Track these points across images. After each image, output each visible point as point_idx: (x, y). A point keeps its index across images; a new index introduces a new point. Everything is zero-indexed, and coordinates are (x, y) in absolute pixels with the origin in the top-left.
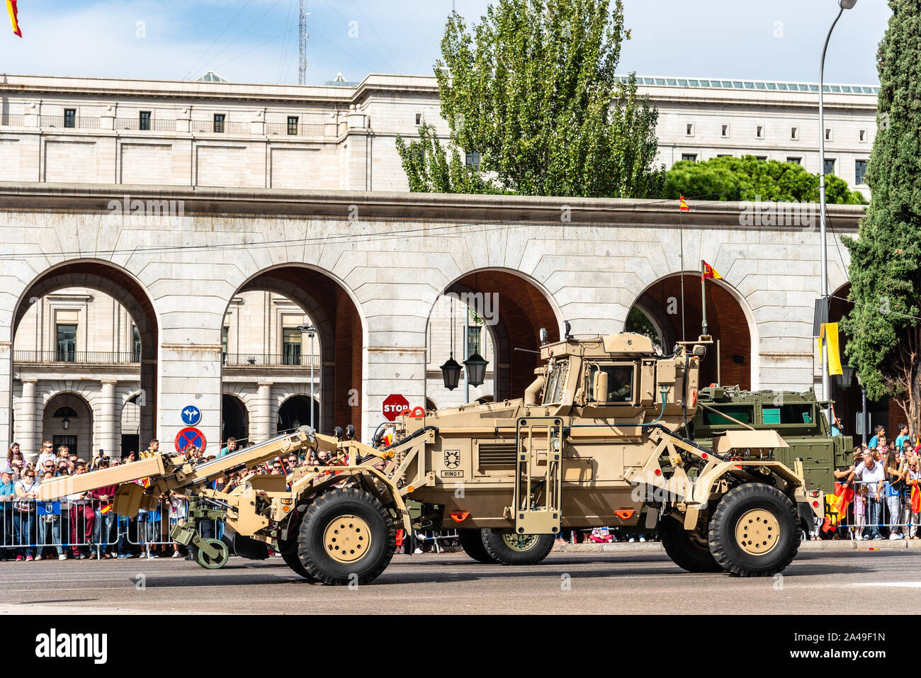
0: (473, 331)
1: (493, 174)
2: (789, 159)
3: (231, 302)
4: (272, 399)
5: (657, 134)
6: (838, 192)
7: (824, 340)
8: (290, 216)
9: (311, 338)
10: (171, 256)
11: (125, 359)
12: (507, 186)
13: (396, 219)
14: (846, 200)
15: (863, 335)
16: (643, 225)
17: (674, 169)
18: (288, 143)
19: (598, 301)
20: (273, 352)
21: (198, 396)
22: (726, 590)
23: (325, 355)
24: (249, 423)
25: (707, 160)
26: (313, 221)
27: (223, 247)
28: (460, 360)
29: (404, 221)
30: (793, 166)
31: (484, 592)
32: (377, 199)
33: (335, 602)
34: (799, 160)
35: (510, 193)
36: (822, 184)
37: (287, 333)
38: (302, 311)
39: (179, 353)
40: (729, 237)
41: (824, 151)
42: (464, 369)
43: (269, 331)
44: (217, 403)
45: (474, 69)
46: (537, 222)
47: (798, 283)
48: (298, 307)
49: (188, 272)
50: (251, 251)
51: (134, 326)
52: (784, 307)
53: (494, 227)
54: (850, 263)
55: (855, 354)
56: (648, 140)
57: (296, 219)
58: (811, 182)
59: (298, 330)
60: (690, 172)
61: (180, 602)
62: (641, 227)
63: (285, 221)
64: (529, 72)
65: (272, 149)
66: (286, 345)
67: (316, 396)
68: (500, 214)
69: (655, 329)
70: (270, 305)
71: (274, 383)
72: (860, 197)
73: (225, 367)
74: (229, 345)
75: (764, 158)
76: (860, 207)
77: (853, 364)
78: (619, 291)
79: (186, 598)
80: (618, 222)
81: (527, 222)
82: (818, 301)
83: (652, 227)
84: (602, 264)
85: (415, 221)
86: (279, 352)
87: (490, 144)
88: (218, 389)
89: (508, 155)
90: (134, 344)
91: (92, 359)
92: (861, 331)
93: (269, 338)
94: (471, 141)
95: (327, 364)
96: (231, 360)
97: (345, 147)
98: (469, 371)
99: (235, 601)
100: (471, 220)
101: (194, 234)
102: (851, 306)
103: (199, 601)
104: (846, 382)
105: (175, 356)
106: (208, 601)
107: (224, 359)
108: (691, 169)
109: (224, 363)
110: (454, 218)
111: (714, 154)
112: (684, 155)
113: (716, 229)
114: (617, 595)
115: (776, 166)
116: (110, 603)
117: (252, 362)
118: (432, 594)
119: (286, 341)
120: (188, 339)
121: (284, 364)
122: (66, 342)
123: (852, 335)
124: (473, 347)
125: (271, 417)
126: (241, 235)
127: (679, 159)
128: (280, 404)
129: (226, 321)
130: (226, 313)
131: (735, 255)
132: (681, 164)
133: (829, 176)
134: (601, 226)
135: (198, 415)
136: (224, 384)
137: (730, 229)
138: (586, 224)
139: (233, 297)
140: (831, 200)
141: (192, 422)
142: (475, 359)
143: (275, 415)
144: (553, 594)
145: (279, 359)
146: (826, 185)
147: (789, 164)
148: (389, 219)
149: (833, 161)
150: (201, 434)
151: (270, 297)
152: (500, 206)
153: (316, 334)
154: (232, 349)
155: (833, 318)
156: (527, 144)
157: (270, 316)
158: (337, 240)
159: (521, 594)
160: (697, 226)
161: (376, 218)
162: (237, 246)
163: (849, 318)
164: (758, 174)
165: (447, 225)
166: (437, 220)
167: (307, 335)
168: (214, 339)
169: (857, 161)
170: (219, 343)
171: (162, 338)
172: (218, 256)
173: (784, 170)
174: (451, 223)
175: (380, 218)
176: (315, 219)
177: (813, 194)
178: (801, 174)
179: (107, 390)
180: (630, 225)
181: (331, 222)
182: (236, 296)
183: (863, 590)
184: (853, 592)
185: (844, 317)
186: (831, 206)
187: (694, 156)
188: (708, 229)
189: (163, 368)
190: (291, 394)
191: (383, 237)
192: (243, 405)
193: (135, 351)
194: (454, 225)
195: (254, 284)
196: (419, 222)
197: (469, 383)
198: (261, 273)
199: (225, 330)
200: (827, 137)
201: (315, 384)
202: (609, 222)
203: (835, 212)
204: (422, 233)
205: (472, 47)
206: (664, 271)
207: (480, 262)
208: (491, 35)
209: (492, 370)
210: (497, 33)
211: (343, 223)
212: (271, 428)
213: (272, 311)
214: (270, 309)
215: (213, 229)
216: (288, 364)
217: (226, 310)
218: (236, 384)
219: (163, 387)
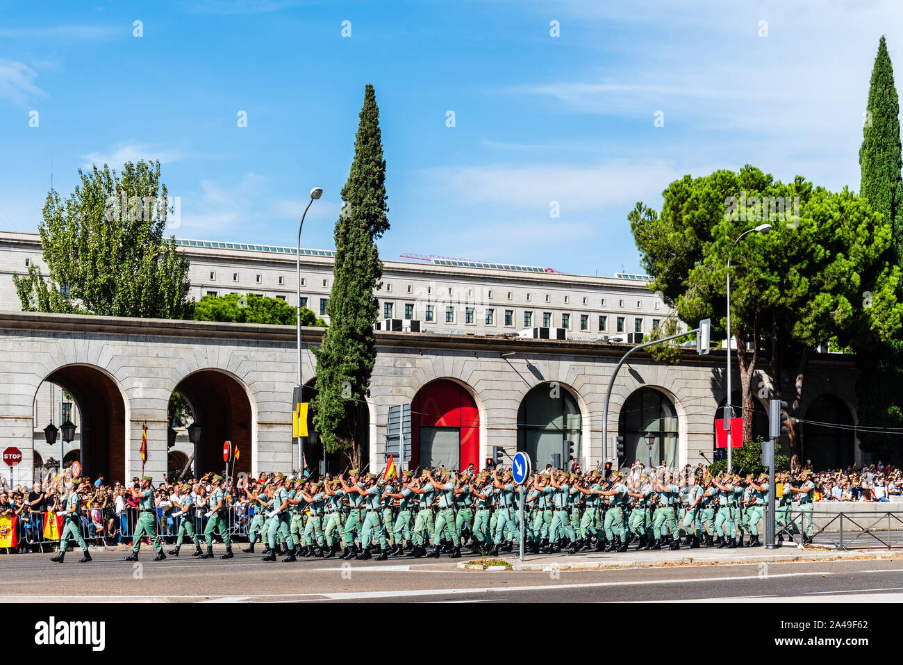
0: (66, 407)
1: (79, 301)
2: (277, 297)
5: (189, 277)
6: (309, 319)
7: (299, 414)
12: (89, 309)
14: (314, 325)
15: (324, 411)
16: (181, 337)
17: (202, 301)
19: (151, 386)
22: (235, 574)
25: (223, 296)
28: (57, 426)
30: (280, 301)
34: (284, 298)
35: (91, 314)
36: (298, 313)
40: (238, 346)
41: (300, 293)
42: (60, 431)
45: (66, 230)
46: (109, 335)
47: (283, 377)
52: (273, 392)
53: (80, 336)
54: (316, 365)
55: (319, 423)
56: (184, 281)
58: (292, 312)
60: (212, 303)
62: (179, 338)
64: (104, 232)
68: (84, 327)
72: (323, 322)
75: (262, 296)
76: (323, 329)
77: (318, 429)
78: (165, 381)
81: (103, 333)
82: (295, 389)
83: (187, 339)
84: (154, 363)
87: (77, 280)
89: (90, 288)
92: (323, 409)
94: (64, 279)
98: (63, 431)
100: (64, 331)
102: (317, 392)
104: (313, 440)
108: (213, 301)
111: (228, 292)
112: (208, 292)
113: (229, 341)
114: (163, 579)
115: (269, 301)
123: (317, 411)
124: (66, 416)
127: (205, 294)
131: (242, 358)
132: (206, 298)
133: (303, 308)
134: (153, 337)
137: (238, 341)
138: (143, 335)
140: (304, 323)
142: (67, 425)
144: (120, 578)
146: (301, 314)
147: (277, 300)
149: (306, 299)
152: (84, 322)
155: (305, 399)
156: (102, 279)
159: (99, 579)
163: (315, 400)
164: (257, 306)
165: (47, 334)
169: (321, 299)
173: (274, 304)
174: (51, 332)
177: (293, 320)
178: (285, 307)
180: (173, 336)
183: (323, 573)
184: (317, 574)
185: (312, 399)
186: (304, 328)
187: (216, 293)
188: (224, 341)
191: (3, 341)
197: (63, 440)
200: (302, 284)
203: (307, 331)
204: (30, 339)
205: (65, 214)
206: (195, 369)
207: (70, 360)
208: (77, 206)
209: (79, 432)
210: (82, 206)
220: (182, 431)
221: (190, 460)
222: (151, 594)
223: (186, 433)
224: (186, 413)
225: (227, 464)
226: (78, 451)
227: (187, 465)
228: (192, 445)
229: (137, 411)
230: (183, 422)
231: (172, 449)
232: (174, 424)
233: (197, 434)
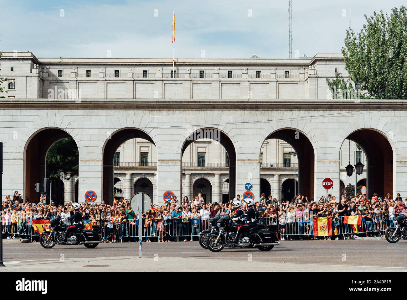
0: (358, 153)
1: (366, 91)
3: (263, 143)
4: (279, 180)
8: (286, 110)
9: (294, 157)
10: (240, 126)
11: (224, 165)
12: (372, 96)
13: (327, 110)
18: (285, 81)
20: (280, 162)
24: (271, 189)
27: (260, 122)
28: (353, 165)
29: (331, 111)
32: (320, 102)
33: (304, 258)
35: (373, 99)
37: (285, 155)
38: (291, 146)
39: (244, 163)
42: (355, 168)
43: (278, 154)
44: (258, 182)
45: (358, 50)
46: (384, 110)
48: (290, 145)
49: (247, 132)
50: (271, 123)
51: (227, 153)
53: (366, 112)
57: (288, 110)
59: (289, 154)
63: (284, 111)
64: (380, 51)
65: (279, 84)
67: (296, 179)
68: (369, 107)
71: (280, 174)
81: (380, 110)
85: (335, 110)
86: (282, 162)
87: (365, 80)
88: (259, 177)
89: (372, 83)
90: (227, 160)
91: (211, 165)
93: (278, 157)
94: (357, 79)
95: (301, 166)
96: (264, 165)
97: (307, 82)
98: (357, 169)
99: (265, 257)
100: (357, 110)
101: (249, 117)
105: (242, 164)
106: (255, 257)
107: (261, 165)
109: (261, 167)
110: (350, 109)
116: (219, 258)
117: (272, 166)
119: (285, 158)
120: (247, 158)
121: (284, 167)
122: (201, 159)
124: (358, 159)
125: (279, 187)
126: (267, 117)
128: (282, 182)
129: (262, 150)
135: (251, 187)
136: (261, 175)
138: (404, 110)
139: (264, 141)
141: (249, 189)
142: (359, 165)
143: (281, 186)
145: (282, 165)
148: (325, 110)
150: (252, 194)
151: (278, 141)
152: (369, 104)
153: (296, 155)
154: (264, 161)
156: (379, 78)
157: (278, 148)
158: (304, 118)
161: (320, 110)
162: (265, 122)
165: (348, 111)
166: (343, 110)
167: (293, 155)
168: (257, 157)
170: (259, 159)
171: (237, 157)
172: (258, 125)
174: (349, 111)
175: (321, 110)
176: (296, 110)
179: (217, 177)
181: (302, 111)
182: (265, 141)
189: (238, 169)
190: (287, 178)
191: (322, 117)
192: (268, 183)
193: (227, 162)
194: (350, 111)
195: (272, 136)
196: (337, 110)
197: (357, 174)
198: (275, 132)
199: (261, 154)
201: (296, 175)
204: (338, 115)
205: (357, 41)
207: (361, 126)
208: (365, 36)
209: (366, 168)
210: (367, 35)
211: (307, 112)
212: (279, 192)
213: (279, 146)
214: (278, 146)
215: (256, 115)
216: (285, 167)
217: (262, 146)
218: (266, 174)
219: (238, 176)
226: (365, 179)
229: (400, 156)
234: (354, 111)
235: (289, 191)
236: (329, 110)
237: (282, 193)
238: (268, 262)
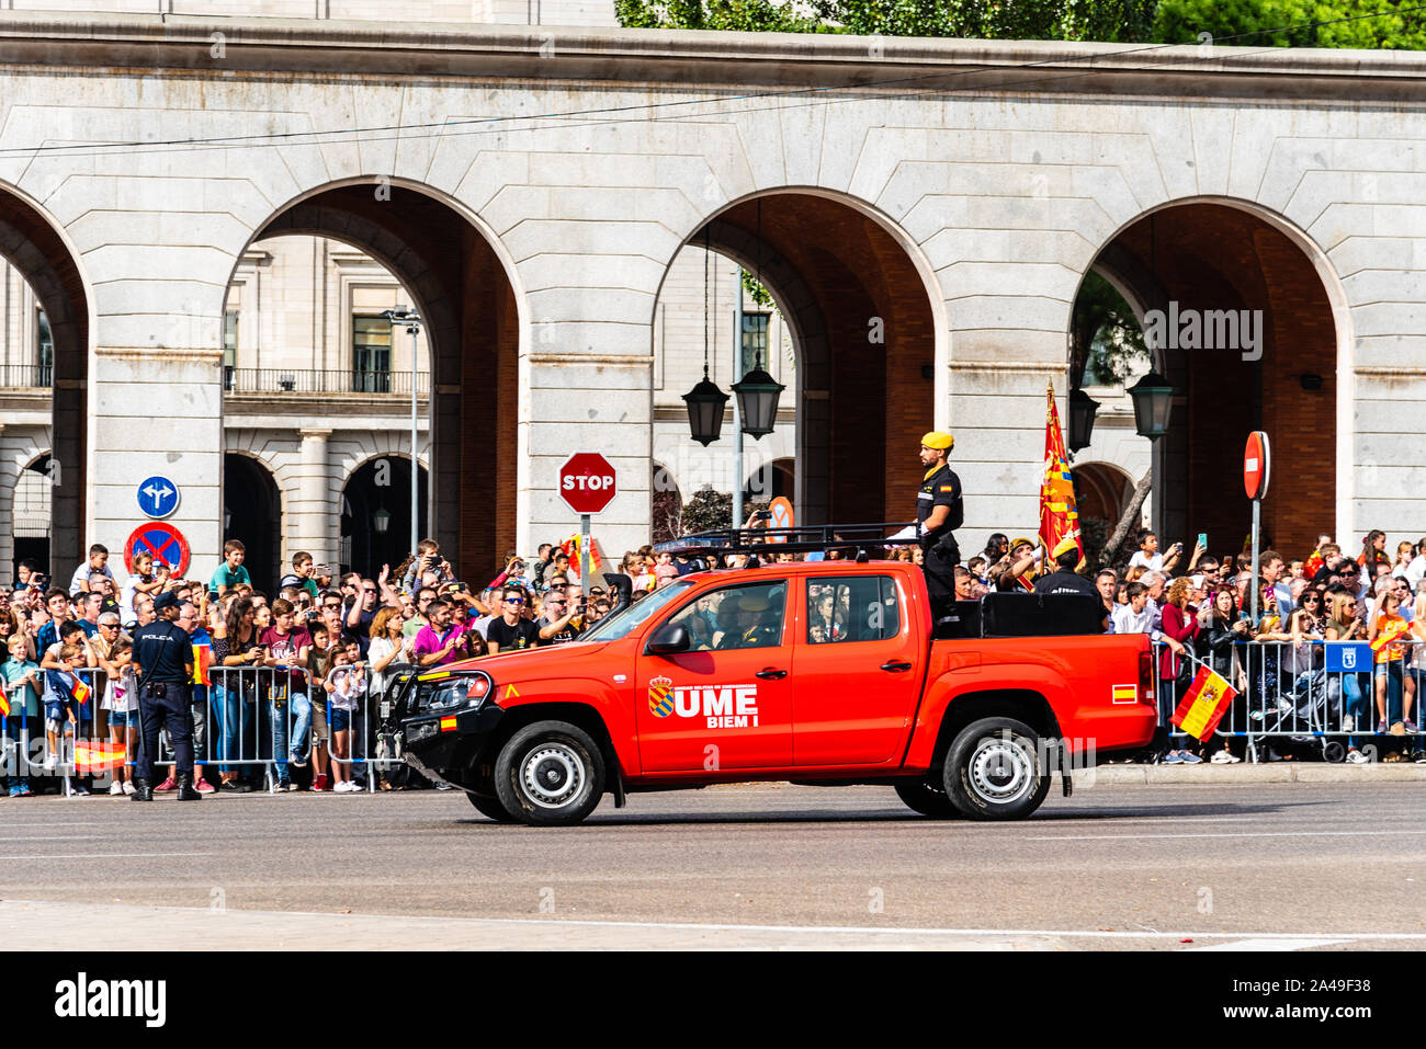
0: (754, 321)
3: (241, 260)
4: (329, 465)
8: (366, 78)
9: (411, 336)
10: (116, 161)
11: (22, 378)
12: (826, 14)
13: (590, 84)
16: (1112, 97)
19: (1015, 257)
20: (332, 364)
21: (173, 456)
22: (1279, 863)
23: (440, 374)
24: (281, 514)
26: (414, 89)
27: (225, 142)
28: (724, 387)
29: (607, 90)
31: (769, 868)
33: (457, 887)
35: (830, 30)
37: (361, 324)
38: (393, 280)
39: (131, 366)
40: (1294, 123)
42: (733, 401)
43: (325, 321)
44: (211, 472)
46: (888, 92)
48: (385, 271)
49: (150, 195)
50: (285, 151)
51: (39, 310)
52: (1407, 272)
53: (797, 101)
57: (379, 83)
59: (385, 319)
61: (129, 885)
62: (1107, 102)
63: (356, 87)
66: (360, 351)
67: (421, 456)
69: (1135, 319)
70: (325, 267)
71: (334, 430)
73: (232, 395)
74: (241, 348)
78: (1060, 238)
79: (144, 879)
80: (1059, 92)
81: (866, 91)
83: (1131, 103)
84: (1025, 181)
85: (629, 90)
86: (346, 364)
88: (214, 442)
93: (324, 336)
95: (444, 390)
96: (244, 382)
98: (743, 404)
99: (248, 884)
100: (749, 87)
101: (165, 115)
103: (172, 885)
105: (123, 371)
107: (229, 378)
109: (228, 388)
110: (712, 82)
113: (1266, 106)
114: (1050, 874)
117: (288, 386)
118: (659, 870)
119: (360, 342)
120: (152, 338)
121: (355, 390)
124: (751, 353)
125: (328, 501)
126: (263, 117)
128: (346, 474)
129: (232, 299)
130: (231, 283)
131: (1306, 162)
134: (1023, 100)
135: (173, 497)
136: (228, 432)
137: (1294, 107)
138: (991, 94)
139: (245, 250)
141: (160, 512)
142: (756, 382)
143: (337, 497)
144: (915, 871)
145: (346, 380)
148: (576, 83)
150: (180, 536)
151: (325, 251)
152: (810, 58)
153: (421, 328)
154: (245, 360)
157: (325, 290)
158: (465, 128)
159: (848, 871)
160: (1226, 100)
161: (549, 83)
162: (254, 142)
165: (698, 97)
166: (676, 86)
167: (405, 328)
168: (207, 336)
170: (218, 344)
171: (97, 334)
172: (215, 161)
174: (707, 92)
175: (556, 83)
176: (418, 84)
180: (1085, 97)
181: (452, 90)
182: (254, 247)
188: (1248, 106)
189: (99, 398)
190: (371, 454)
191: (563, 123)
192: (268, 477)
193: (42, 362)
194: (712, 96)
195: (291, 220)
196: (639, 90)
197: (743, 431)
198: (305, 197)
199: (230, 317)
201: (421, 434)
202: (1039, 91)
204: (644, 113)
206: (1156, 197)
207: (767, 176)
209: (793, 404)
211: (479, 92)
212: (329, 526)
213: (330, 278)
214: (325, 274)
215: (203, 105)
216: (363, 390)
217: (232, 276)
218: (256, 432)
219: (99, 437)
220: (1113, 399)
221: (1139, 493)
222: (1008, 925)
223: (1127, 404)
224: (1126, 341)
225: (1256, 506)
226: (788, 463)
227: (1129, 509)
228: (1146, 444)
229: (972, 337)
230: (1118, 370)
231: (1082, 457)
232: (1089, 375)
233: (1161, 407)
234: (728, 92)
235: (383, 524)
236: (599, 89)
237: (344, 533)
238: (263, 909)
